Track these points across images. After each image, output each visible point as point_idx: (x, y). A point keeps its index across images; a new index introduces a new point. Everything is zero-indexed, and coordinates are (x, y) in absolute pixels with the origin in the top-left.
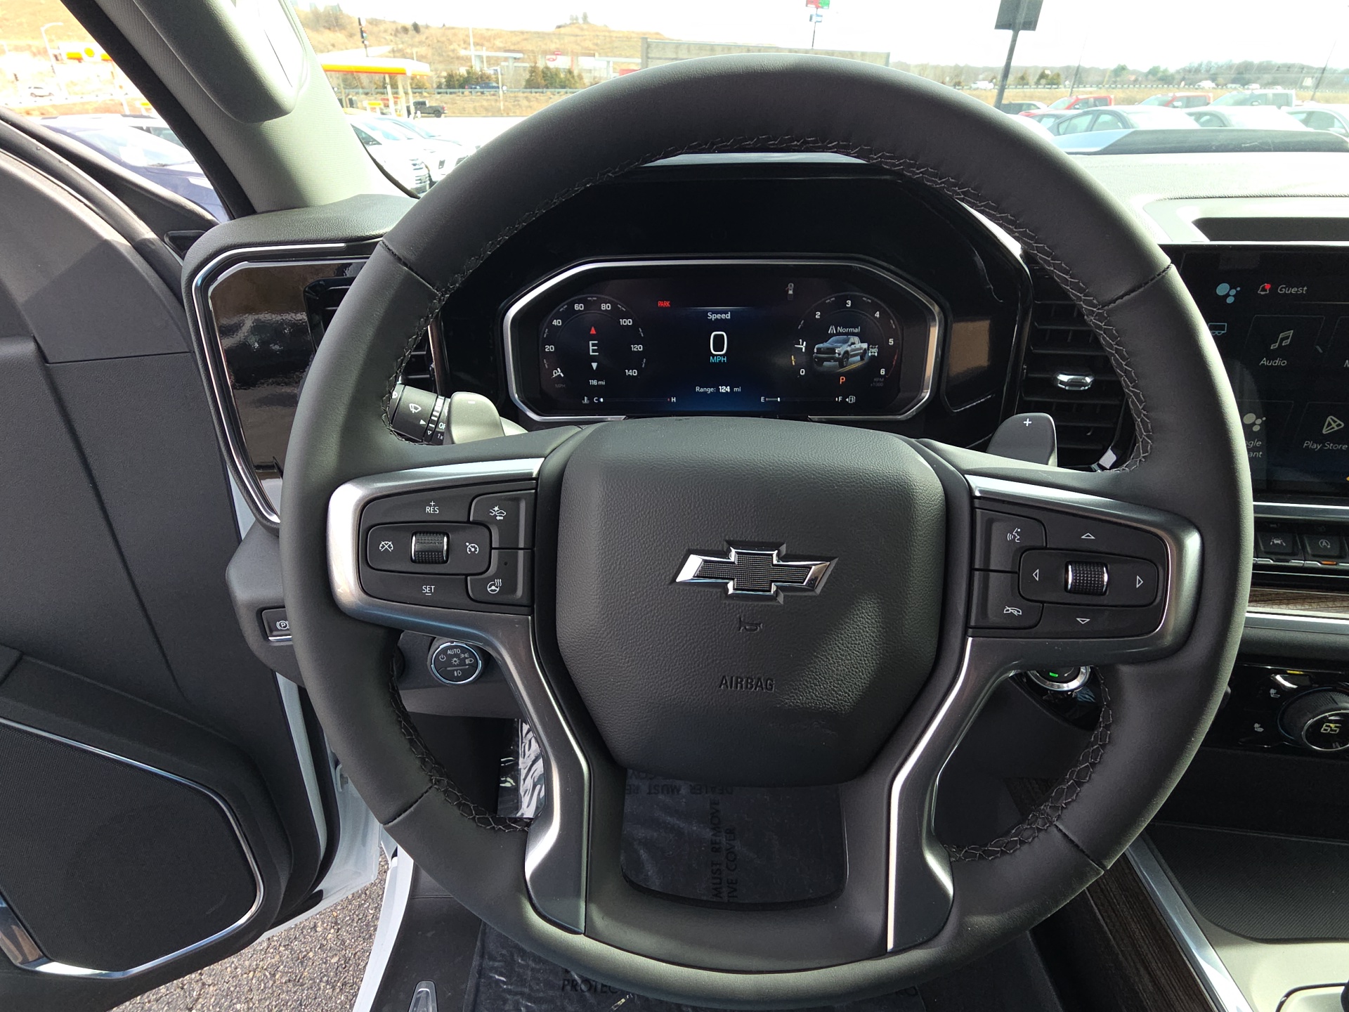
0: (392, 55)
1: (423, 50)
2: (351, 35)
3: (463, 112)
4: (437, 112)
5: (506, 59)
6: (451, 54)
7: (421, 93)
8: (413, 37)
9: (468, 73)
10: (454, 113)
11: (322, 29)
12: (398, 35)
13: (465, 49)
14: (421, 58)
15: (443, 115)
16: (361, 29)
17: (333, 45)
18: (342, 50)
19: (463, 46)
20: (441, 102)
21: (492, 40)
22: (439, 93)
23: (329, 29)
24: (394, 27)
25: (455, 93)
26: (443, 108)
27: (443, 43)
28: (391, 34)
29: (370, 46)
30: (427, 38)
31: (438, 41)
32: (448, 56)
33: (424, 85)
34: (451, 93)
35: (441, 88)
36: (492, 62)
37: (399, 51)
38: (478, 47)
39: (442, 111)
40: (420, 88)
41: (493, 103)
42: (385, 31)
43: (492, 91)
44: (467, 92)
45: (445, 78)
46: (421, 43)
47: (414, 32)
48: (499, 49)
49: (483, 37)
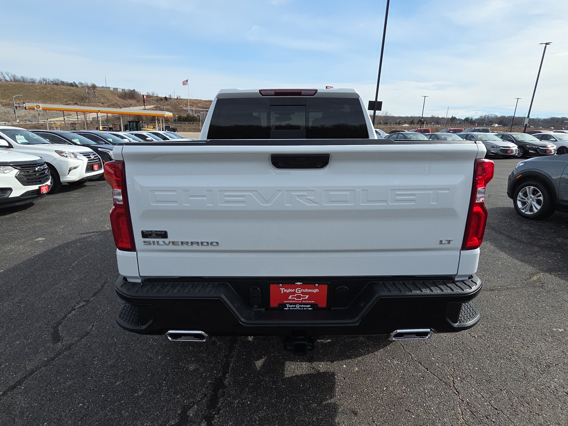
0: (155, 109)
1: (168, 107)
2: (139, 101)
3: (184, 130)
4: (174, 130)
5: (203, 111)
6: (180, 109)
7: (168, 123)
8: (164, 102)
9: (187, 116)
10: (181, 130)
11: (127, 99)
12: (158, 101)
13: (186, 107)
14: (167, 110)
15: (176, 131)
16: (144, 99)
17: (131, 105)
18: (134, 106)
19: (185, 106)
20: (176, 126)
21: (197, 104)
22: (175, 123)
23: (130, 99)
24: (157, 98)
25: (182, 123)
26: (177, 129)
27: (177, 104)
28: (155, 101)
29: (146, 105)
30: (170, 103)
31: (175, 104)
32: (179, 109)
33: (169, 120)
34: (180, 123)
35: (176, 121)
36: (197, 112)
37: (158, 107)
38: (191, 106)
39: (176, 130)
40: (167, 121)
41: (197, 127)
42: (153, 100)
43: (197, 123)
44: (186, 123)
45: (177, 117)
46: (168, 105)
47: (165, 101)
48: (200, 107)
49: (193, 103)
